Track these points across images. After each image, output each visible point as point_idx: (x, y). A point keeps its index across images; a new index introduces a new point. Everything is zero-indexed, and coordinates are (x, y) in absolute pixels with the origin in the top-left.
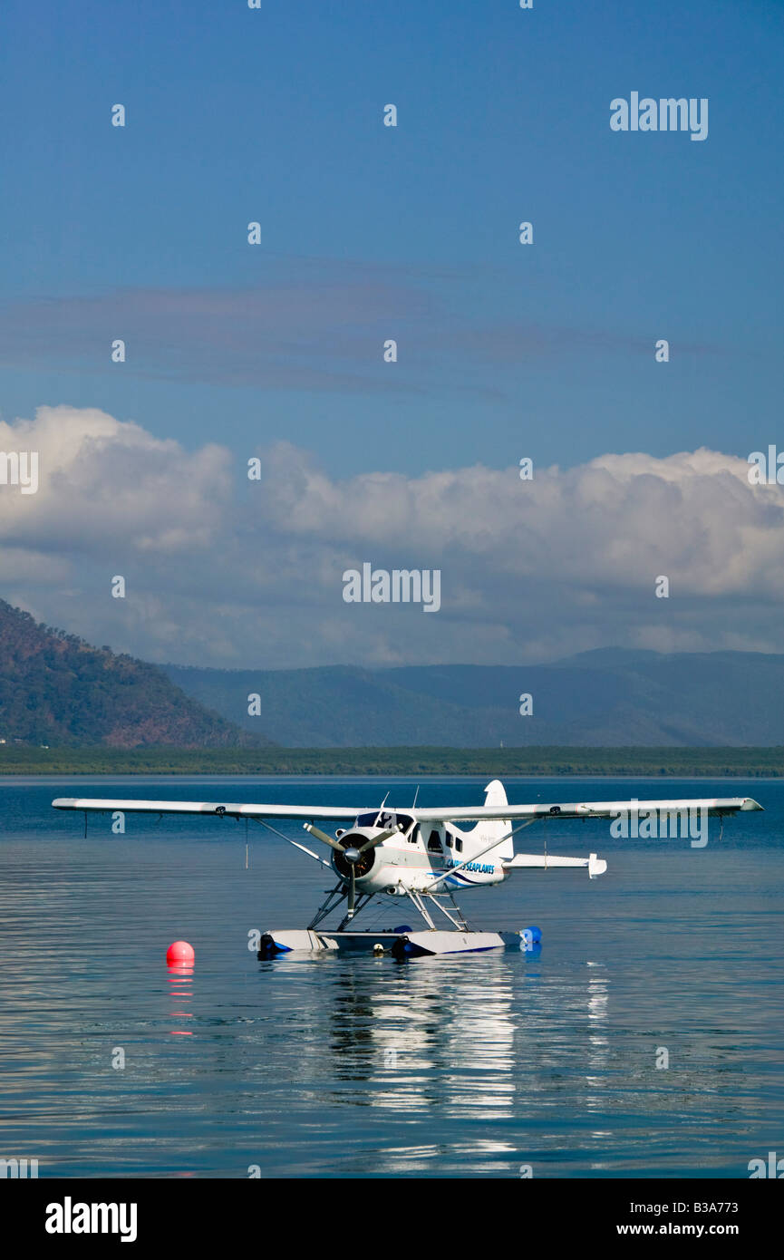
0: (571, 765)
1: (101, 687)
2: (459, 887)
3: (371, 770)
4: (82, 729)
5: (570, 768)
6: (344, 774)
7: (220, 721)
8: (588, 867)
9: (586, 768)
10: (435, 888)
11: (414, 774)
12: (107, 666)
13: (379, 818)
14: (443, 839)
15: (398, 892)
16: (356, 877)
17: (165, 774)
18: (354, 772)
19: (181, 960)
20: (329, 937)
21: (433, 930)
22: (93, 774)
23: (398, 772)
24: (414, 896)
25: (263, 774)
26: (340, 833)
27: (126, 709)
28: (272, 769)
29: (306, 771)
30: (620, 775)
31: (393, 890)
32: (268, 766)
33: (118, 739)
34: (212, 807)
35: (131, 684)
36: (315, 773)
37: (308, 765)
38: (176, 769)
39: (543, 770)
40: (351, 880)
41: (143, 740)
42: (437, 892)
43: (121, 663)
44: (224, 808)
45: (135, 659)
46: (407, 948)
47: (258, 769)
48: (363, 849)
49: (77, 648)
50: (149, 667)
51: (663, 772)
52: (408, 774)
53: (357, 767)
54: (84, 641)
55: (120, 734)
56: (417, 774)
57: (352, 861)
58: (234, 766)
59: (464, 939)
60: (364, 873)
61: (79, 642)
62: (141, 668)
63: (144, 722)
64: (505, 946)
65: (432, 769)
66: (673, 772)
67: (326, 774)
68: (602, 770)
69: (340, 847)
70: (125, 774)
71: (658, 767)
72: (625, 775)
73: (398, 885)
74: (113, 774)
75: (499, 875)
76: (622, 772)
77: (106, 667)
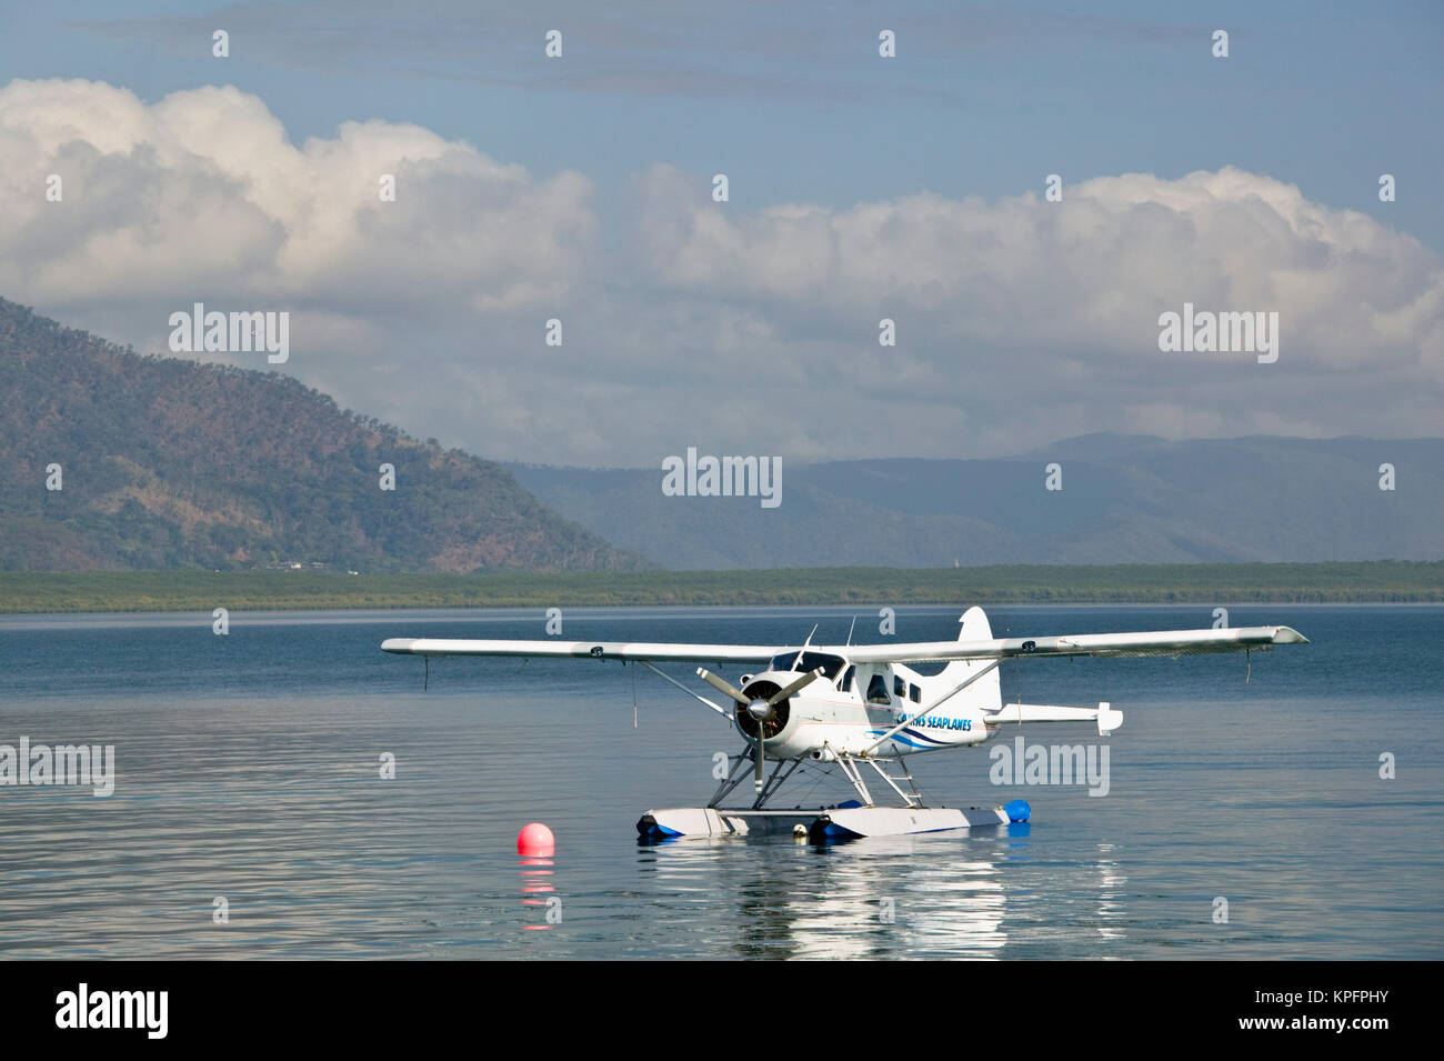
0: (1050, 589)
1: (426, 494)
2: (914, 749)
3: (783, 599)
4: (401, 548)
5: (1048, 594)
6: (748, 604)
7: (584, 536)
8: (1096, 720)
9: (1070, 593)
10: (875, 751)
11: (841, 603)
12: (435, 464)
13: (799, 660)
14: (890, 686)
15: (825, 756)
16: (767, 737)
17: (512, 606)
18: (764, 602)
19: (538, 849)
20: (735, 817)
21: (870, 806)
22: (419, 607)
23: (820, 601)
24: (847, 763)
25: (641, 605)
26: (746, 679)
27: (460, 522)
28: (653, 598)
29: (698, 601)
30: (1116, 602)
31: (817, 755)
32: (648, 595)
33: (451, 561)
34: (585, 647)
35: (466, 488)
36: (711, 604)
37: (703, 593)
38: (526, 600)
39: (1012, 596)
40: (759, 741)
41: (483, 562)
42: (879, 755)
43: (452, 460)
44: (601, 649)
45: (471, 455)
46: (828, 831)
47: (635, 599)
48: (774, 700)
49: (394, 441)
50: (489, 465)
51: (1171, 598)
52: (833, 603)
53: (766, 595)
54: (403, 432)
55: (453, 555)
56: (845, 603)
57: (759, 717)
58: (606, 595)
59: (913, 818)
60: (777, 730)
61: (396, 433)
62: (478, 467)
63: (483, 539)
64: (972, 827)
65: (867, 596)
66: (1185, 597)
67: (725, 604)
68: (1091, 595)
69: (745, 699)
70: (459, 607)
71: (1164, 591)
72: (1122, 601)
73: (824, 747)
74: (443, 607)
75: (979, 733)
76: (1117, 598)
77: (432, 467)
